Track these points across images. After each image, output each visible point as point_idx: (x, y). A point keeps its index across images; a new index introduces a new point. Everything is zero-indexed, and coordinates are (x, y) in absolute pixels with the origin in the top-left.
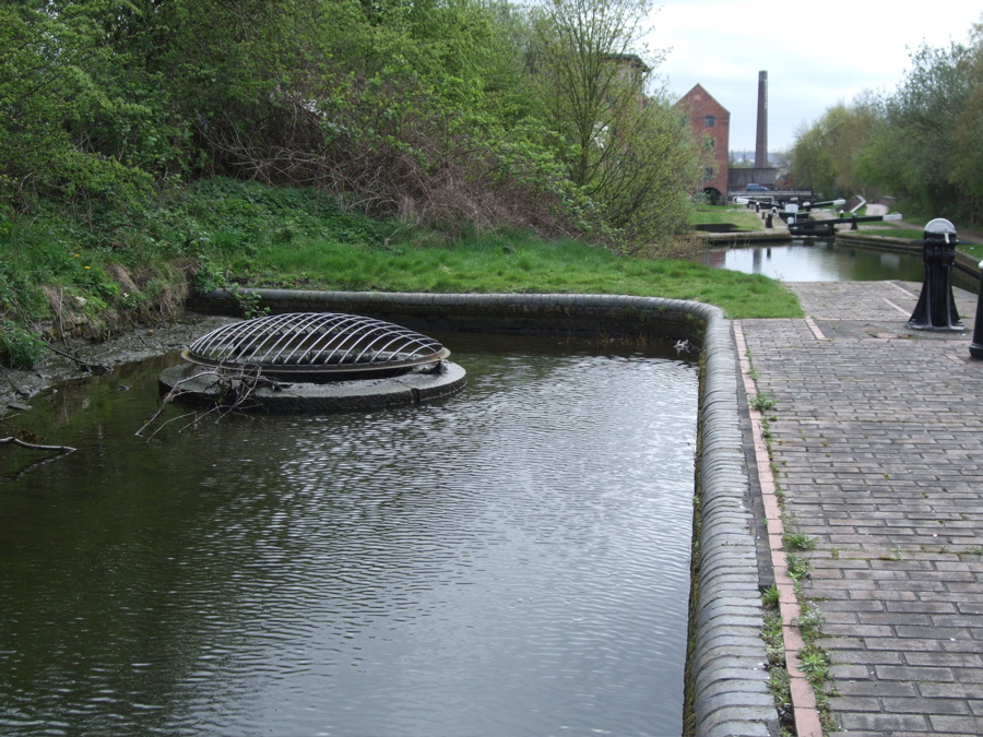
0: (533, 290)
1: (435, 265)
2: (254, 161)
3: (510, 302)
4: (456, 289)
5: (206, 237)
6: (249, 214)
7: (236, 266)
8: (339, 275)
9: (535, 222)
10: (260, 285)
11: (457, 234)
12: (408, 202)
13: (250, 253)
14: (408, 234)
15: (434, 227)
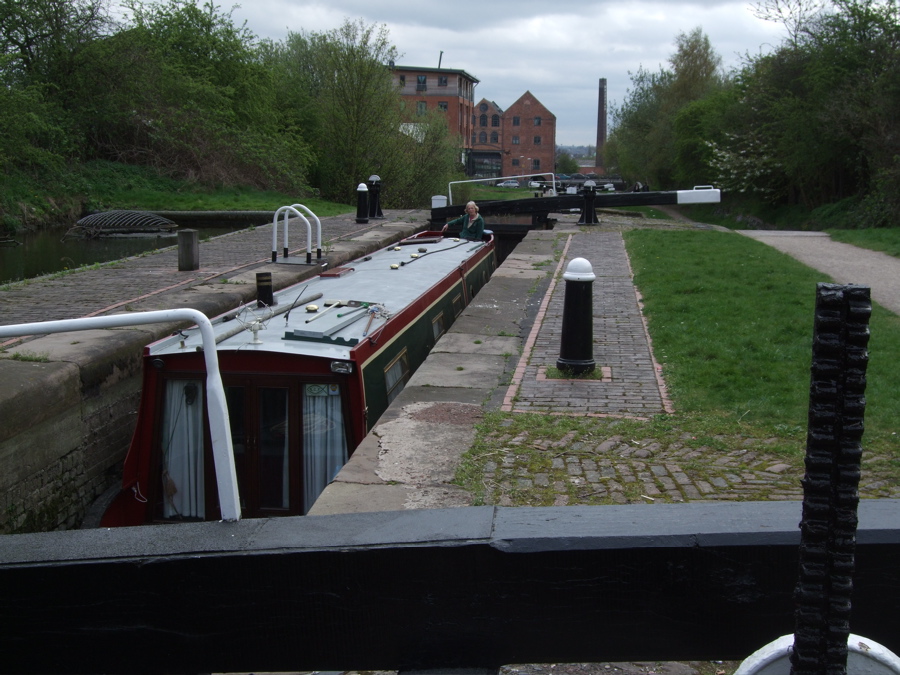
0: (235, 209)
1: (196, 200)
2: (118, 151)
3: (222, 215)
4: (202, 209)
5: (90, 186)
6: (112, 177)
7: (104, 200)
8: (151, 204)
9: (258, 182)
10: (115, 209)
11: (214, 187)
12: (192, 172)
13: (111, 194)
14: (190, 188)
15: (203, 184)
